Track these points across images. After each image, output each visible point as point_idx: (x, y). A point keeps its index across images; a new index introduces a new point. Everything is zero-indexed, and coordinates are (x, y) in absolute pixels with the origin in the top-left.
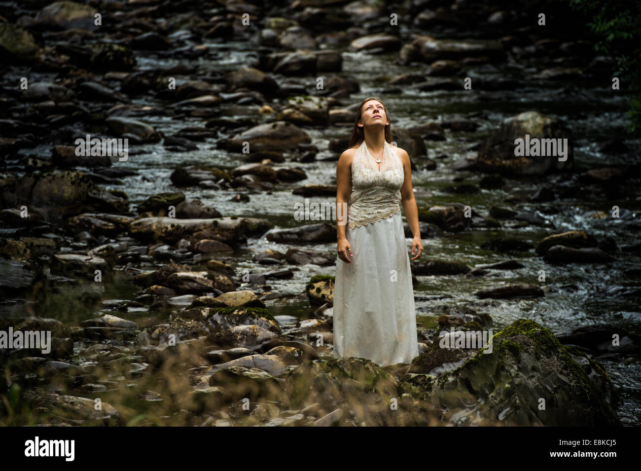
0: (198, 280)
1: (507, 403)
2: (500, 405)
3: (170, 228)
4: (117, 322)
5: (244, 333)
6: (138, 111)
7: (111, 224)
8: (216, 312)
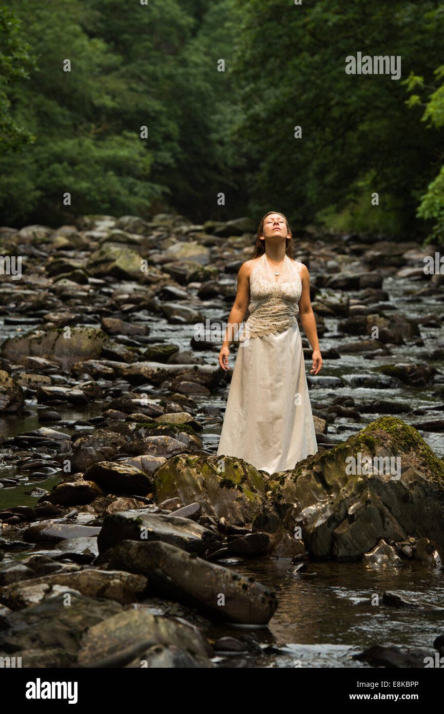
0: (150, 406)
1: (359, 497)
2: (351, 500)
3: (156, 371)
4: (51, 434)
5: (155, 443)
6: (199, 306)
7: (110, 369)
8: (142, 426)
